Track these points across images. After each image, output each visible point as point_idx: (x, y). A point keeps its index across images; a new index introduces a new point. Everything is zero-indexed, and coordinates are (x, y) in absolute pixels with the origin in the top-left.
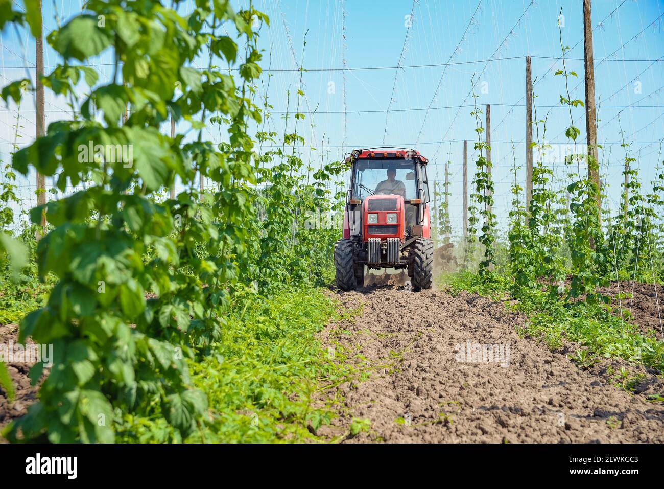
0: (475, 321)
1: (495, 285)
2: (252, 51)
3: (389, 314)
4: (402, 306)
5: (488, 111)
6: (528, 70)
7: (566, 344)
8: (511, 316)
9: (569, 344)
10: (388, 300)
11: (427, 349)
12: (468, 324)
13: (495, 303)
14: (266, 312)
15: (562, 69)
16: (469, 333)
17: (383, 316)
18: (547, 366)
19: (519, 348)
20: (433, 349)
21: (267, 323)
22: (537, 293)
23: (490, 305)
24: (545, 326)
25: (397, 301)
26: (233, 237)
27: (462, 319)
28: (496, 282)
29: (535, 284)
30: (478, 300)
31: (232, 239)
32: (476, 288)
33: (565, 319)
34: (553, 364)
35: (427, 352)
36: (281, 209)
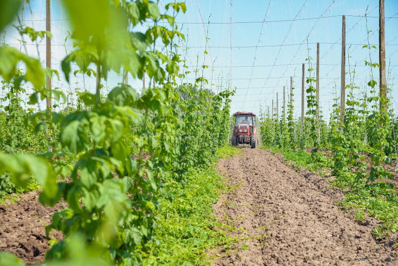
0: (310, 195)
1: (322, 164)
2: (174, 55)
3: (257, 187)
4: (265, 181)
5: (318, 47)
6: (344, 24)
7: (368, 219)
8: (332, 191)
9: (369, 220)
10: (256, 174)
11: (282, 222)
12: (306, 197)
13: (322, 180)
14: (184, 196)
15: (367, 44)
16: (307, 205)
17: (254, 188)
18: (357, 241)
19: (339, 223)
20: (285, 221)
21: (185, 203)
22: (348, 174)
23: (319, 181)
24: (354, 202)
25: (262, 176)
26: (164, 169)
27: (302, 193)
28: (322, 162)
29: (347, 169)
30: (311, 176)
31: (163, 170)
32: (310, 165)
33: (366, 198)
34: (361, 239)
35: (282, 224)
36: (193, 126)
